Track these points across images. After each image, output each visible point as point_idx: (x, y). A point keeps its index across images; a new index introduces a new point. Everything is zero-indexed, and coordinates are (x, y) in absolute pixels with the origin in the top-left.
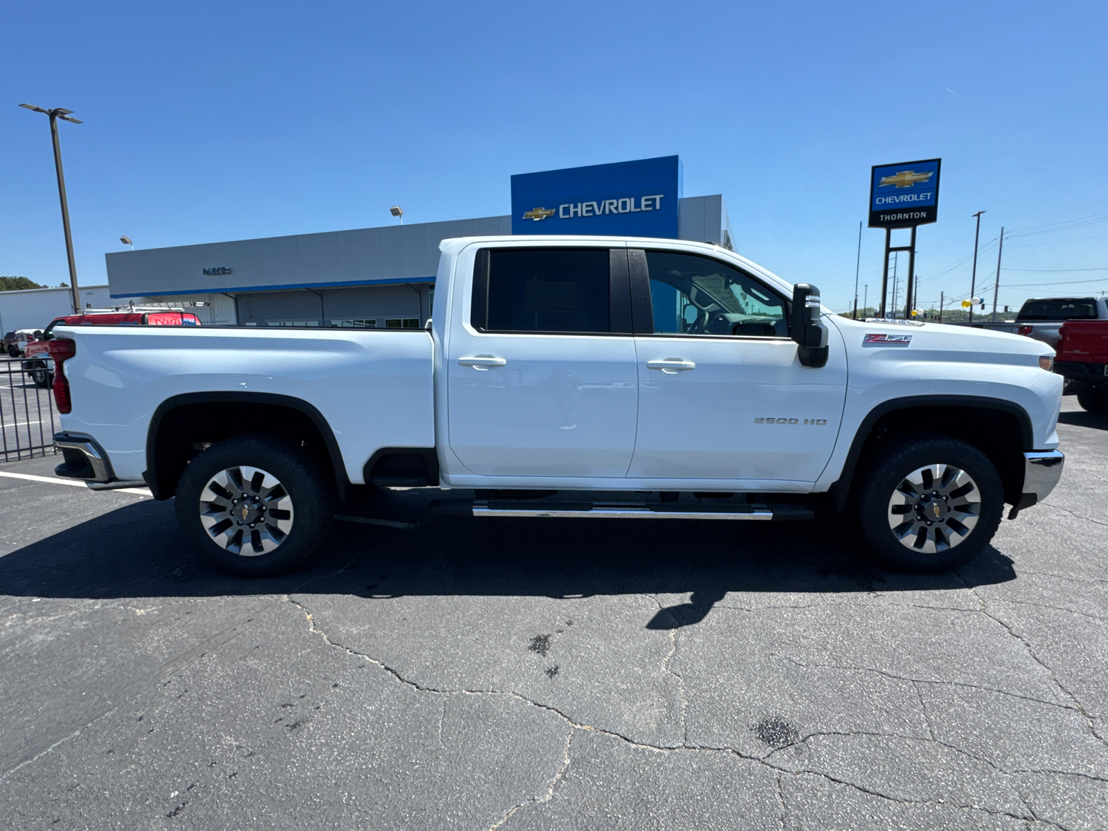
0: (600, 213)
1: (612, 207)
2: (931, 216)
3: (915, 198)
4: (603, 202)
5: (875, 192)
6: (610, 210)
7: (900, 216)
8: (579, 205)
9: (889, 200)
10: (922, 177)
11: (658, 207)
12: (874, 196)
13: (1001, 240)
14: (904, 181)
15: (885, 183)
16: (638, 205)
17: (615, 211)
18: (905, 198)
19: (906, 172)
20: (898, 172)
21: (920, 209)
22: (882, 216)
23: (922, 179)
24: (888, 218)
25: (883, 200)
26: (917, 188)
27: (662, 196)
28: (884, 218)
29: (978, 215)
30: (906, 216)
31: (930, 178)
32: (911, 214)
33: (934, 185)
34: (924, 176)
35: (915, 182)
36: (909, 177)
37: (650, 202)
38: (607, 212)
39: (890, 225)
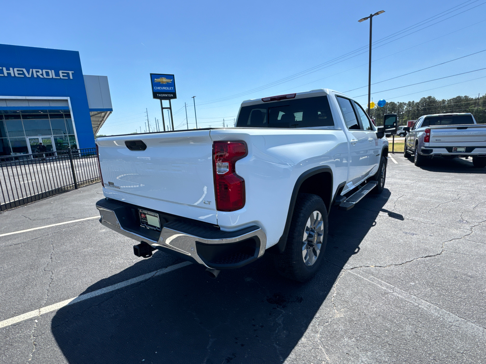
0: (30, 76)
1: (38, 74)
2: (175, 97)
3: (168, 88)
4: (31, 70)
5: (153, 84)
6: (37, 75)
7: (164, 95)
8: (11, 69)
9: (159, 88)
10: (170, 81)
11: (71, 77)
12: (153, 86)
13: (186, 107)
14: (163, 81)
15: (156, 81)
16: (57, 74)
17: (41, 77)
18: (164, 88)
19: (163, 78)
20: (161, 77)
21: (171, 93)
22: (158, 94)
23: (169, 82)
24: (160, 95)
25: (157, 88)
26: (168, 85)
27: (73, 72)
28: (158, 95)
29: (194, 97)
30: (166, 95)
31: (172, 82)
32: (168, 95)
33: (173, 84)
34: (169, 81)
35: (167, 83)
36: (164, 80)
37: (66, 75)
38: (35, 76)
39: (161, 98)
